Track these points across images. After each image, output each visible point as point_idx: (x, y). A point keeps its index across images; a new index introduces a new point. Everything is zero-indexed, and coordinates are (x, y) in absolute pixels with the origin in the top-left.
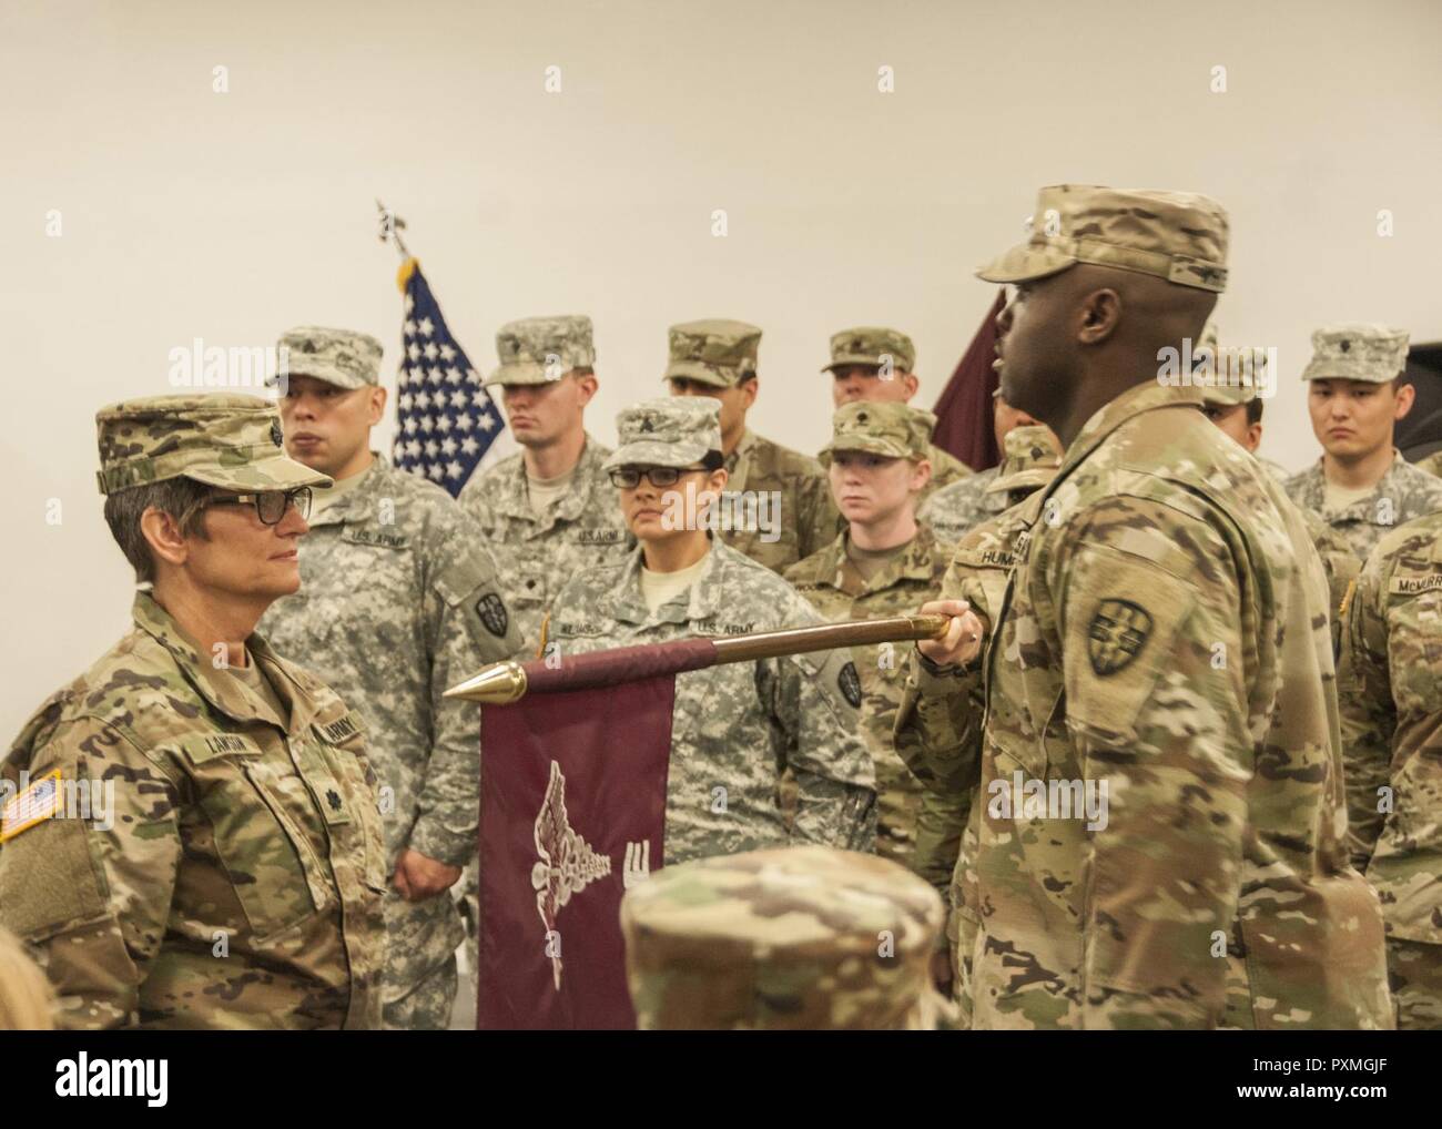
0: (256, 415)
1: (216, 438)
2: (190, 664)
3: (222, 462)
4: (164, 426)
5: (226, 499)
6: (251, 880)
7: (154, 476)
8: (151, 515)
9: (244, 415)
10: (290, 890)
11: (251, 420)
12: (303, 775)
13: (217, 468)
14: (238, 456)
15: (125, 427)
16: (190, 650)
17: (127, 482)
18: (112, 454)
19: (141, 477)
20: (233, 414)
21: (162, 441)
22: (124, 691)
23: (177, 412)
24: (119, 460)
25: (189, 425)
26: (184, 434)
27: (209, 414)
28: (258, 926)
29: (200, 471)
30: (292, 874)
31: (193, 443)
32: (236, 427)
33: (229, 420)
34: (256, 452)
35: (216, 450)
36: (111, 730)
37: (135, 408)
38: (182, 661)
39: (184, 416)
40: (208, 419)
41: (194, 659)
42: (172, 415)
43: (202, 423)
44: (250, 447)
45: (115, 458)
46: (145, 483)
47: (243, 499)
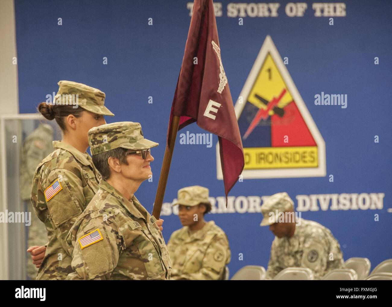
0: (137, 128)
1: (128, 135)
2: (122, 202)
3: (130, 142)
4: (112, 134)
5: (133, 153)
6: (148, 261)
7: (110, 148)
8: (110, 159)
9: (134, 128)
10: (157, 264)
11: (136, 129)
12: (152, 234)
13: (129, 144)
14: (133, 140)
15: (100, 135)
16: (121, 197)
17: (102, 151)
18: (96, 143)
19: (106, 149)
20: (131, 128)
21: (112, 138)
22: (110, 209)
23: (116, 129)
24: (99, 144)
25: (119, 132)
26: (119, 135)
27: (125, 129)
28: (149, 275)
29: (125, 145)
30: (158, 260)
31: (121, 137)
32: (132, 132)
33: (131, 130)
34: (138, 138)
35: (128, 139)
36: (109, 220)
37: (103, 129)
38: (120, 201)
39: (118, 130)
40: (125, 130)
41: (123, 200)
42: (115, 130)
43: (123, 132)
44: (137, 137)
45: (97, 144)
46: (108, 150)
47: (138, 152)
